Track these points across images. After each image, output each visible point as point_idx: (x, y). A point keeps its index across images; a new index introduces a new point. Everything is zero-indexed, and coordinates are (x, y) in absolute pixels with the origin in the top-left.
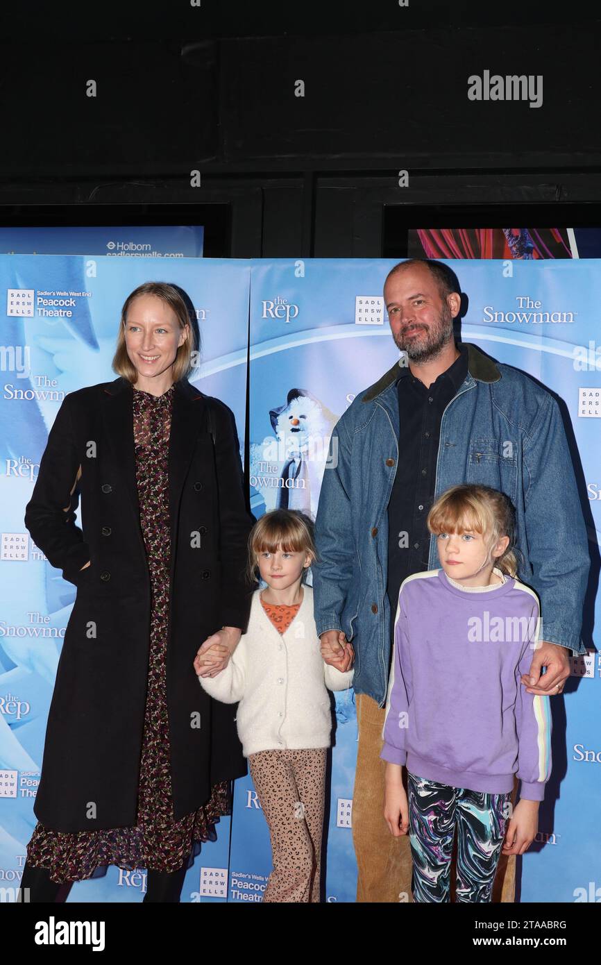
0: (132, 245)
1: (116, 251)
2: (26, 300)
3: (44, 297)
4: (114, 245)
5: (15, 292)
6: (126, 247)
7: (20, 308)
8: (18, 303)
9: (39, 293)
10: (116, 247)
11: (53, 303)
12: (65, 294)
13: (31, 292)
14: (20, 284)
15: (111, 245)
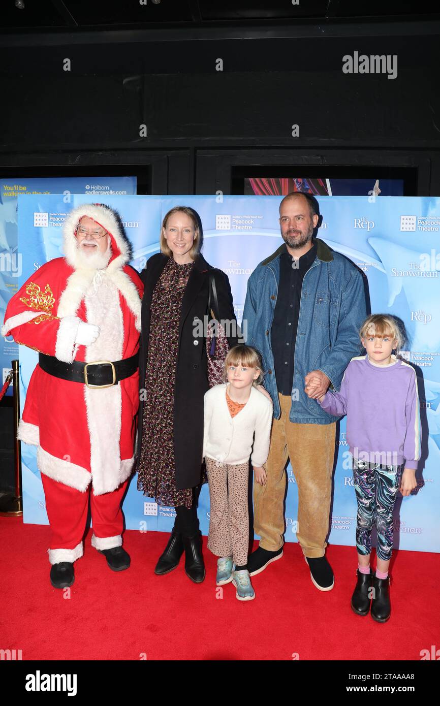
0: (98, 186)
1: (90, 190)
2: (44, 218)
3: (53, 216)
4: (89, 187)
5: (38, 214)
6: (96, 188)
7: (41, 222)
8: (39, 220)
9: (50, 214)
10: (90, 188)
11: (58, 219)
12: (64, 215)
13: (47, 214)
14: (40, 209)
15: (87, 187)
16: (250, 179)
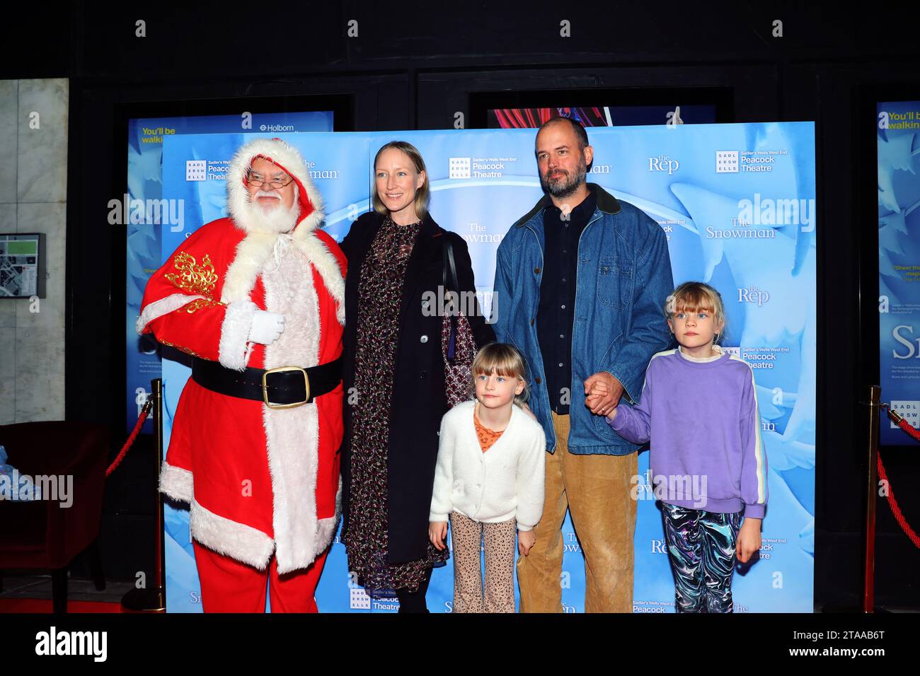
2: (200, 168)
5: (192, 162)
7: (196, 174)
8: (194, 171)
13: (204, 162)
16: (495, 110)
